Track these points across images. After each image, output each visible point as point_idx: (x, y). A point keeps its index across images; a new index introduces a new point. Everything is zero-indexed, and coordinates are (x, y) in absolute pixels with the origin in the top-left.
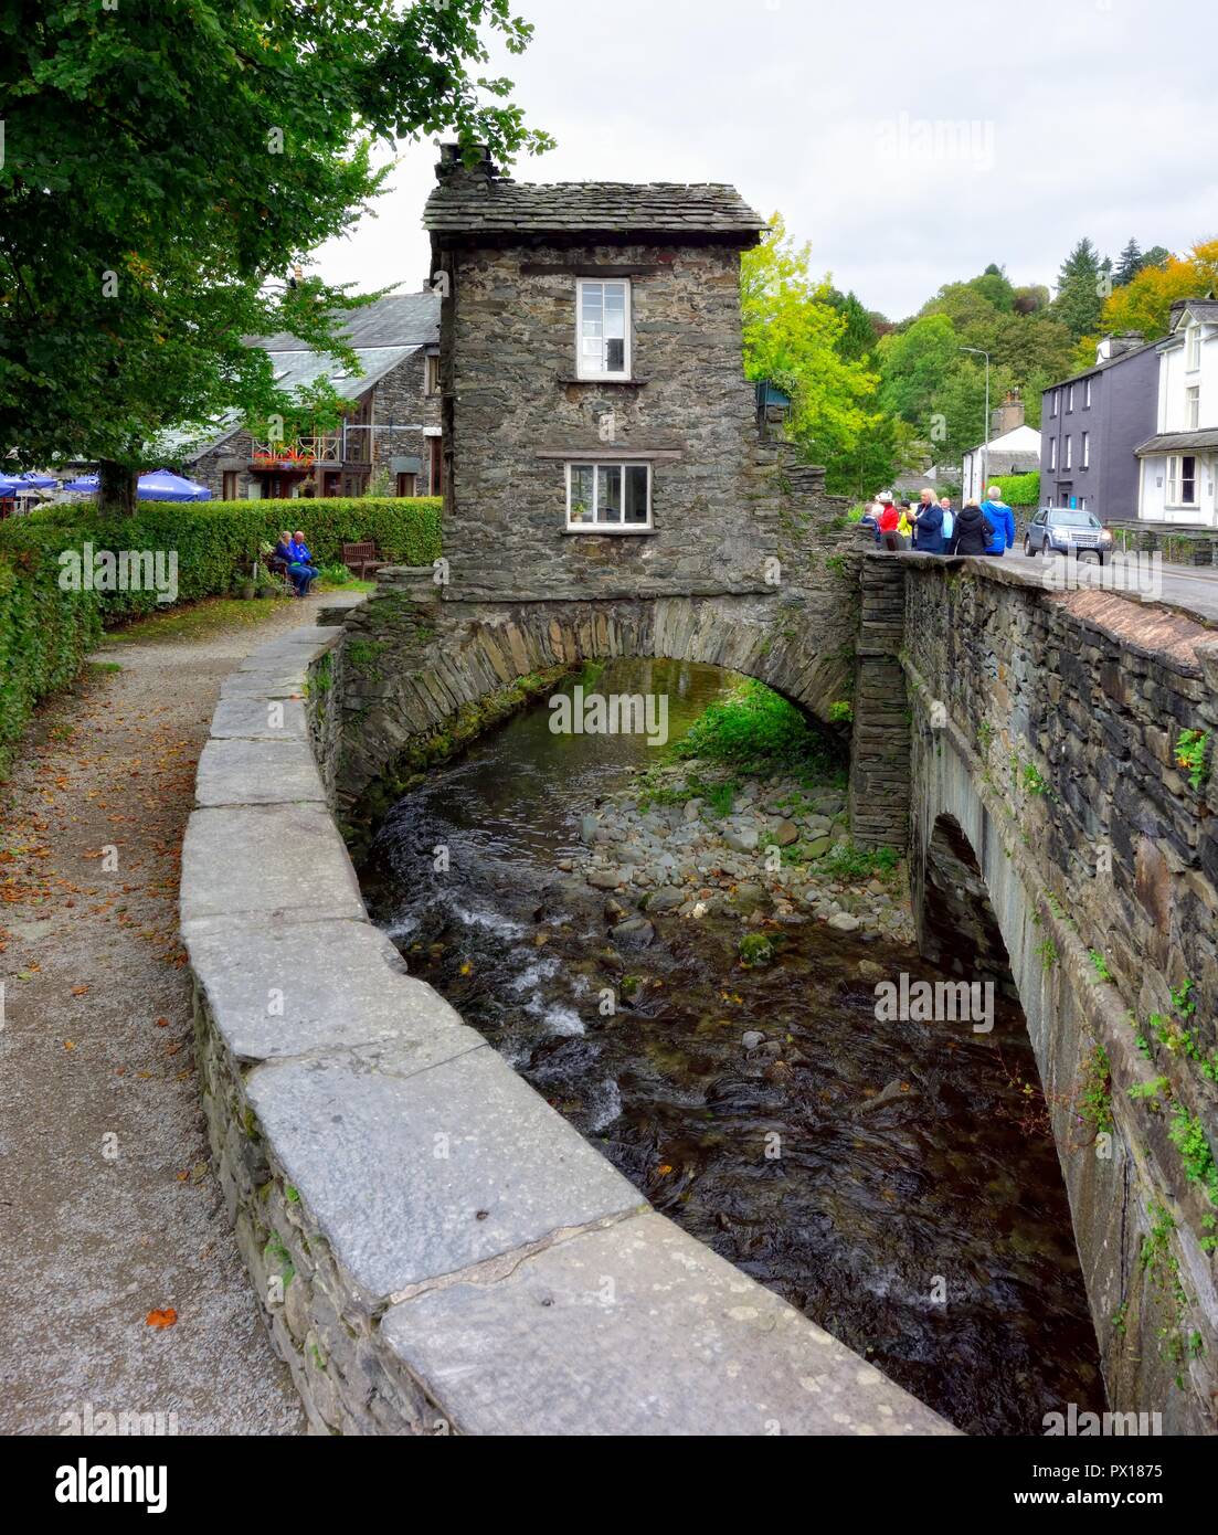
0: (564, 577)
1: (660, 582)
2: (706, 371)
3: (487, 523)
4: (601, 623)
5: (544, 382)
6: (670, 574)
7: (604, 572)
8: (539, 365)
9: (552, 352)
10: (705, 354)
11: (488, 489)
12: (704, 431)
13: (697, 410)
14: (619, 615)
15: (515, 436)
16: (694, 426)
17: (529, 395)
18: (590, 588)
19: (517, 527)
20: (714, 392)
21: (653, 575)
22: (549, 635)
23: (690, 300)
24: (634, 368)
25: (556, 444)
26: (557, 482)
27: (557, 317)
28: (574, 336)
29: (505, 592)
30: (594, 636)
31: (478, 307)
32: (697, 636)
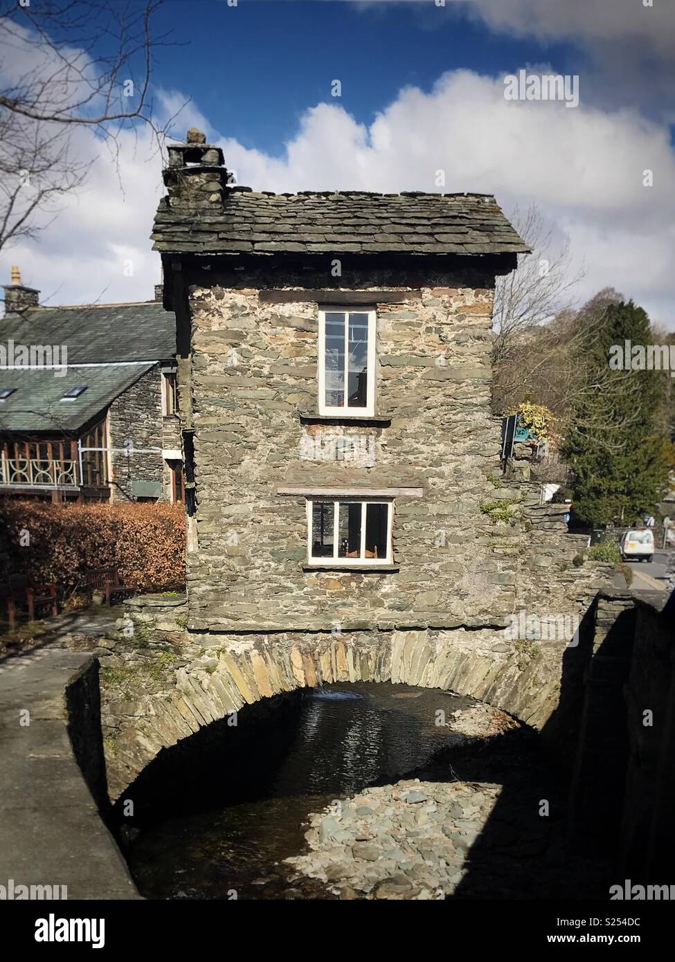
0: (305, 608)
1: (397, 613)
2: (451, 407)
3: (230, 557)
4: (341, 650)
5: (284, 417)
6: (407, 607)
7: (344, 604)
8: (279, 400)
9: (293, 386)
10: (450, 389)
11: (230, 524)
12: (446, 469)
13: (441, 448)
14: (358, 644)
15: (256, 473)
16: (437, 463)
17: (270, 431)
18: (330, 620)
19: (260, 561)
20: (460, 429)
21: (391, 607)
22: (291, 662)
23: (439, 331)
24: (377, 403)
25: (298, 482)
26: (298, 518)
27: (298, 349)
28: (315, 369)
29: (249, 622)
30: (334, 663)
31: (216, 338)
32: (431, 665)
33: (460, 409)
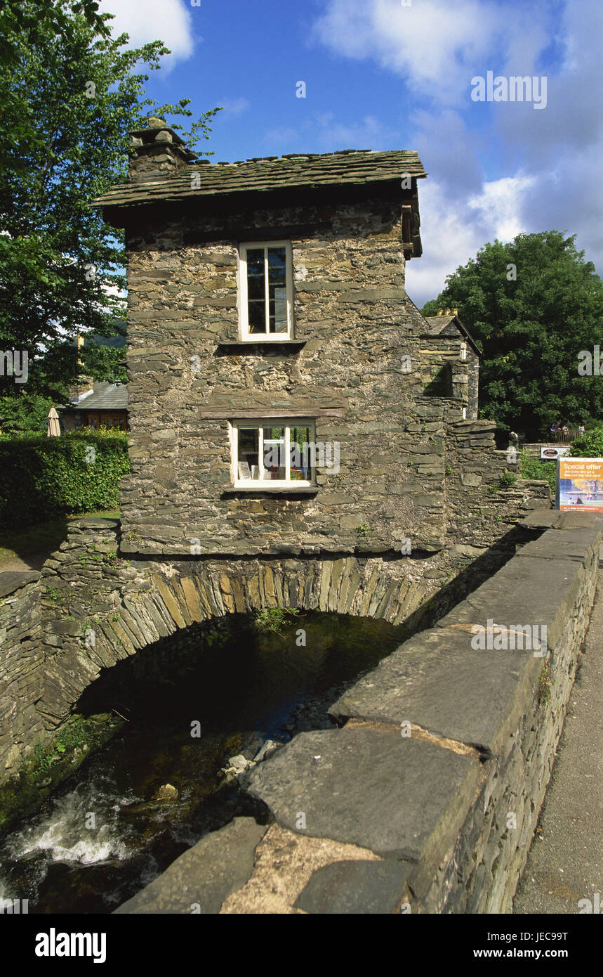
0: (230, 532)
1: (323, 539)
2: (366, 327)
4: (269, 575)
5: (207, 346)
6: (333, 533)
7: (267, 529)
8: (203, 329)
9: (215, 316)
10: (365, 310)
11: (158, 449)
13: (359, 367)
14: (285, 569)
15: (182, 399)
16: (355, 383)
18: (254, 544)
19: (185, 484)
20: (376, 349)
21: (316, 532)
22: (219, 587)
23: (350, 257)
25: (220, 406)
26: (222, 441)
27: (219, 282)
28: (235, 299)
29: (177, 546)
30: (262, 588)
31: (146, 278)
32: (360, 592)
33: (375, 329)
